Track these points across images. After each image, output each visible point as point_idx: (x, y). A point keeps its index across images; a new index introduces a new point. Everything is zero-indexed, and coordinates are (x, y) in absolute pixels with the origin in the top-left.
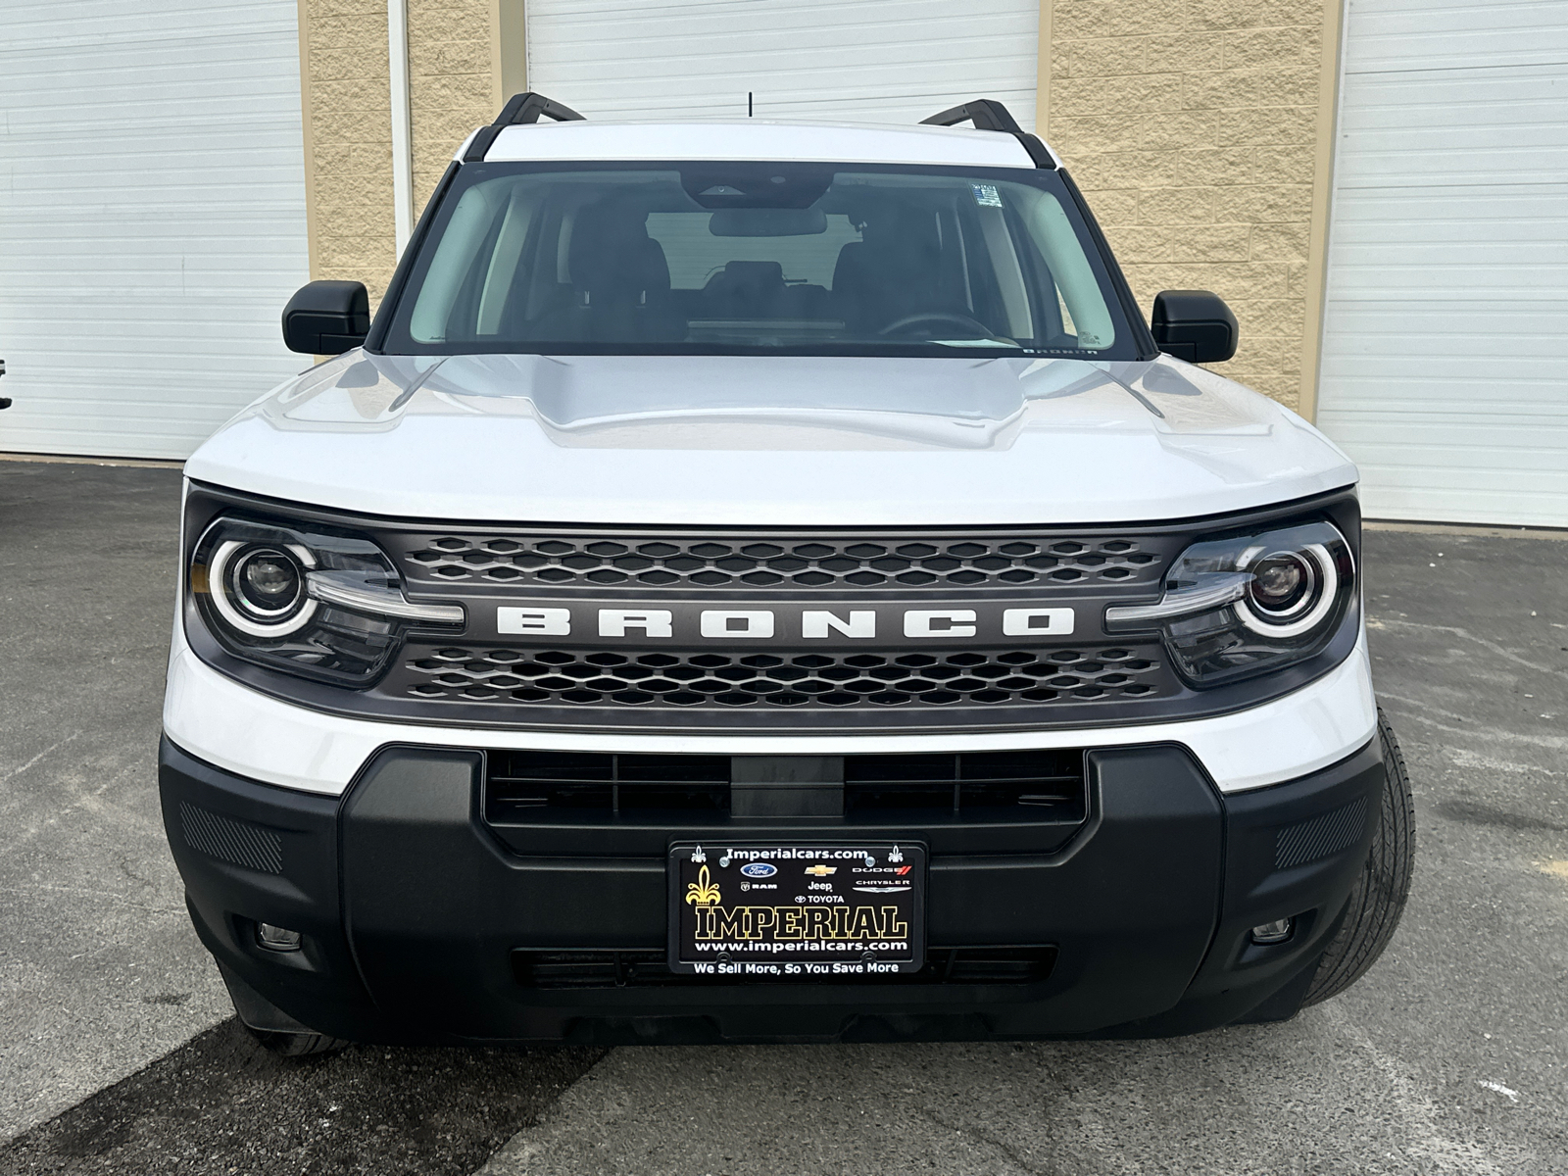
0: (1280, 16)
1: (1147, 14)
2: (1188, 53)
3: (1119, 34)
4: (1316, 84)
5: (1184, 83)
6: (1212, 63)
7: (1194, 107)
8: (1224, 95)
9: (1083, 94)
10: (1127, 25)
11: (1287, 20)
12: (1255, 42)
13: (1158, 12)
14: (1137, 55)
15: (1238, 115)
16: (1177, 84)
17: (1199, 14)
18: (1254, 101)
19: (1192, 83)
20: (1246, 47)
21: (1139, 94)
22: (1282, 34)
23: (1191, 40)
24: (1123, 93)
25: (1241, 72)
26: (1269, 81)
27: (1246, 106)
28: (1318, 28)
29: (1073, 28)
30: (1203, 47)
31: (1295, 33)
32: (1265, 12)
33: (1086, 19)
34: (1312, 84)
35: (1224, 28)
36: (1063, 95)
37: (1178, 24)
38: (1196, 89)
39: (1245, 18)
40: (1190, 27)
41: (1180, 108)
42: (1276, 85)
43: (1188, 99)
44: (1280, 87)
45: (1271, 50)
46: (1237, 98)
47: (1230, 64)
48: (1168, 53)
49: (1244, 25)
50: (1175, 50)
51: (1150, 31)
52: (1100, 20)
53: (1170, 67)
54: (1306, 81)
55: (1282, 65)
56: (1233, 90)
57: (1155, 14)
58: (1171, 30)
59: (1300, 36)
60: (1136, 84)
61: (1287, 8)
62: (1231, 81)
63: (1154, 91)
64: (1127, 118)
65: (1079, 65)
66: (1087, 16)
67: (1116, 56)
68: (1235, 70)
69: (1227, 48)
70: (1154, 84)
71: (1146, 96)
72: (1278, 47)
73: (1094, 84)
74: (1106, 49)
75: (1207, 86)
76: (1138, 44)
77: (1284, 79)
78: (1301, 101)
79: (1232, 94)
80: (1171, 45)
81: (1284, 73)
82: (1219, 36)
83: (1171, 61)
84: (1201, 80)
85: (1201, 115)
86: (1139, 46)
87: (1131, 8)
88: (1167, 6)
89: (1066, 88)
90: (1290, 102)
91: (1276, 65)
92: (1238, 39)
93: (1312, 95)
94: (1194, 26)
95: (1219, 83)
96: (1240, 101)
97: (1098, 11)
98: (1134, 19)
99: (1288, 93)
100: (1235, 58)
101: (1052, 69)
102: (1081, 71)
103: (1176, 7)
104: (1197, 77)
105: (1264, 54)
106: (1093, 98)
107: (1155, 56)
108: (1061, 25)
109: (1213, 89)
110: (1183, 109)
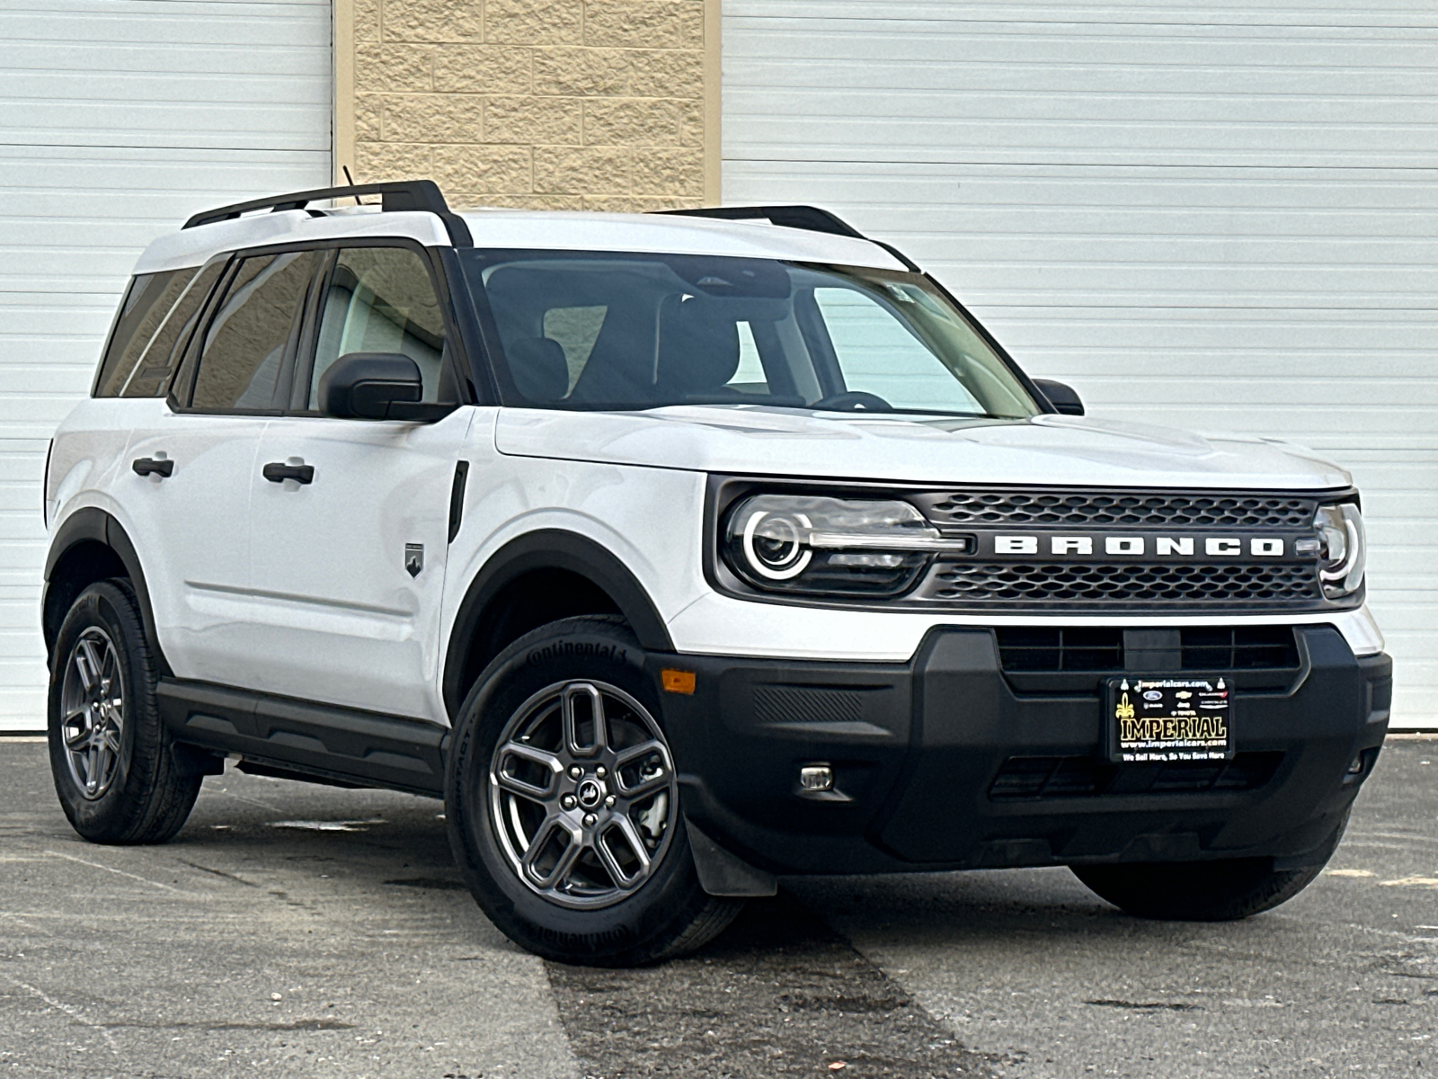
0: (652, 84)
1: (482, 67)
2: (538, 121)
3: (446, 89)
4: (699, 171)
5: (535, 159)
6: (569, 136)
7: (549, 191)
8: (586, 178)
9: (401, 163)
10: (455, 79)
11: (660, 90)
12: (622, 114)
13: (495, 66)
14: (471, 119)
15: (606, 205)
16: (525, 160)
17: (550, 73)
18: (624, 187)
19: (545, 160)
20: (611, 120)
21: (476, 169)
22: (654, 106)
23: (540, 105)
24: (455, 166)
25: (606, 151)
26: (642, 164)
27: (615, 193)
28: (698, 102)
29: (382, 77)
30: (557, 115)
31: (670, 107)
32: (632, 77)
33: (401, 67)
34: (694, 171)
35: (582, 93)
36: (374, 163)
37: (523, 84)
38: (551, 167)
39: (610, 83)
40: (539, 89)
41: (531, 191)
42: (652, 169)
43: (541, 179)
44: (656, 172)
45: (642, 125)
46: (603, 182)
47: (592, 139)
48: (512, 120)
49: (606, 91)
50: (520, 115)
51: (487, 90)
52: (420, 70)
53: (515, 137)
54: (687, 167)
55: (656, 145)
56: (597, 173)
57: (492, 69)
58: (514, 89)
59: (677, 110)
60: (471, 155)
61: (659, 75)
62: (595, 161)
63: (495, 166)
64: (461, 199)
65: (394, 125)
66: (401, 63)
67: (444, 118)
68: (598, 147)
69: (587, 119)
70: (496, 157)
71: (486, 171)
72: (650, 122)
73: (416, 152)
74: (429, 107)
75: (565, 165)
76: (471, 104)
77: (658, 162)
78: (682, 191)
79: (596, 176)
80: (515, 110)
81: (659, 155)
82: (576, 103)
83: (517, 129)
84: (557, 157)
85: (557, 201)
86: (473, 108)
87: (459, 58)
88: (508, 60)
89: (376, 154)
90: (669, 192)
91: (649, 145)
92: (600, 108)
93: (695, 184)
94: (544, 88)
95: (579, 162)
96: (607, 186)
97: (416, 58)
98: (467, 72)
99: (666, 180)
100: (599, 133)
101: (356, 128)
102: (396, 133)
103: (519, 62)
104: (550, 153)
105: (634, 130)
106: (415, 169)
107: (495, 121)
108: (366, 72)
109: (573, 169)
110: (535, 192)
